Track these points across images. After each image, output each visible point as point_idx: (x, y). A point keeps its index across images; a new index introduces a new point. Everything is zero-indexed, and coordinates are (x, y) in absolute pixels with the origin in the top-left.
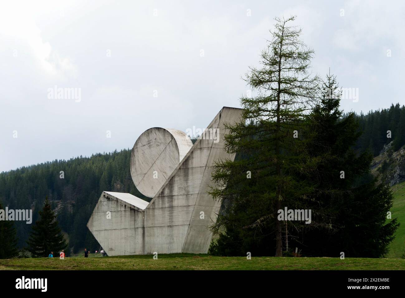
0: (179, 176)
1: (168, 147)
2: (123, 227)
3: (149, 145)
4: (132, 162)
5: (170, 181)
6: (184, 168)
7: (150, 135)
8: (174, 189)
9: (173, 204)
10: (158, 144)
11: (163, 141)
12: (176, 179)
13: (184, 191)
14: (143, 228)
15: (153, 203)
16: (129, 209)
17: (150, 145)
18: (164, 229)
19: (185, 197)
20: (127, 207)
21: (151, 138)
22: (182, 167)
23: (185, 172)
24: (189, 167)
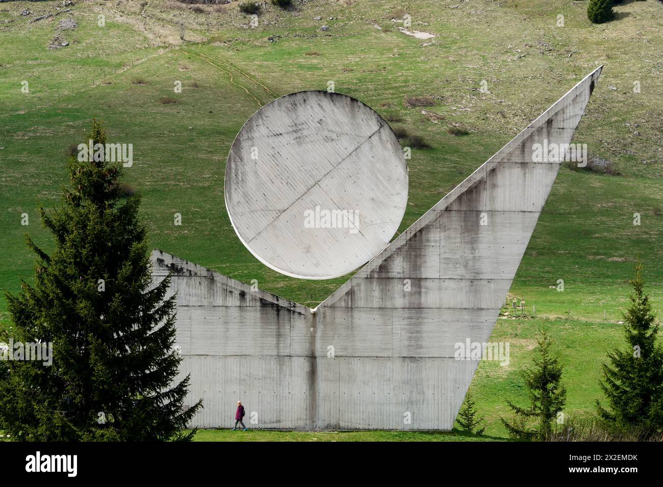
0: (444, 228)
1: (366, 148)
2: (232, 349)
3: (295, 135)
4: (233, 175)
5: (410, 240)
6: (464, 208)
7: (300, 109)
8: (425, 262)
9: (423, 300)
10: (329, 135)
11: (347, 129)
12: (432, 236)
13: (462, 268)
14: (312, 358)
15: (347, 294)
16: (258, 304)
17: (299, 134)
18: (389, 364)
19: (465, 284)
20: (248, 297)
21: (302, 118)
22: (455, 207)
23: (465, 221)
24: (481, 209)
